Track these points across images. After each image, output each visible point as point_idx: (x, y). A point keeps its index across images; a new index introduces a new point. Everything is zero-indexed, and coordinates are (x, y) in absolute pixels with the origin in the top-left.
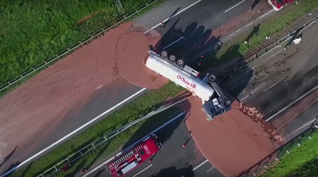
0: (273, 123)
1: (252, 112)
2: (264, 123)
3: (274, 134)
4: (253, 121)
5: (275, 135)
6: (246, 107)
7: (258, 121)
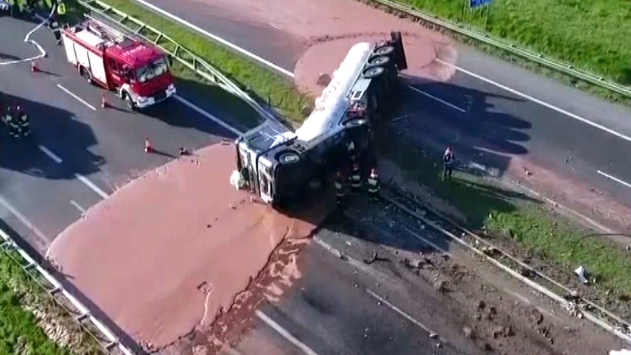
0: (254, 332)
1: (284, 270)
2: (250, 307)
3: (212, 343)
4: (251, 279)
5: (208, 347)
6: (297, 254)
7: (253, 292)
